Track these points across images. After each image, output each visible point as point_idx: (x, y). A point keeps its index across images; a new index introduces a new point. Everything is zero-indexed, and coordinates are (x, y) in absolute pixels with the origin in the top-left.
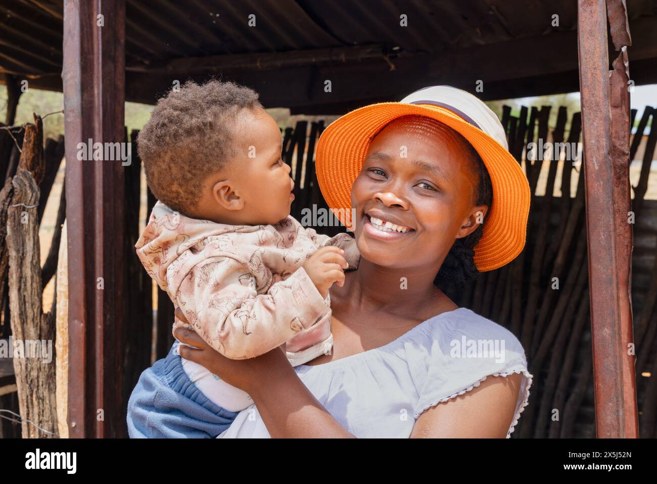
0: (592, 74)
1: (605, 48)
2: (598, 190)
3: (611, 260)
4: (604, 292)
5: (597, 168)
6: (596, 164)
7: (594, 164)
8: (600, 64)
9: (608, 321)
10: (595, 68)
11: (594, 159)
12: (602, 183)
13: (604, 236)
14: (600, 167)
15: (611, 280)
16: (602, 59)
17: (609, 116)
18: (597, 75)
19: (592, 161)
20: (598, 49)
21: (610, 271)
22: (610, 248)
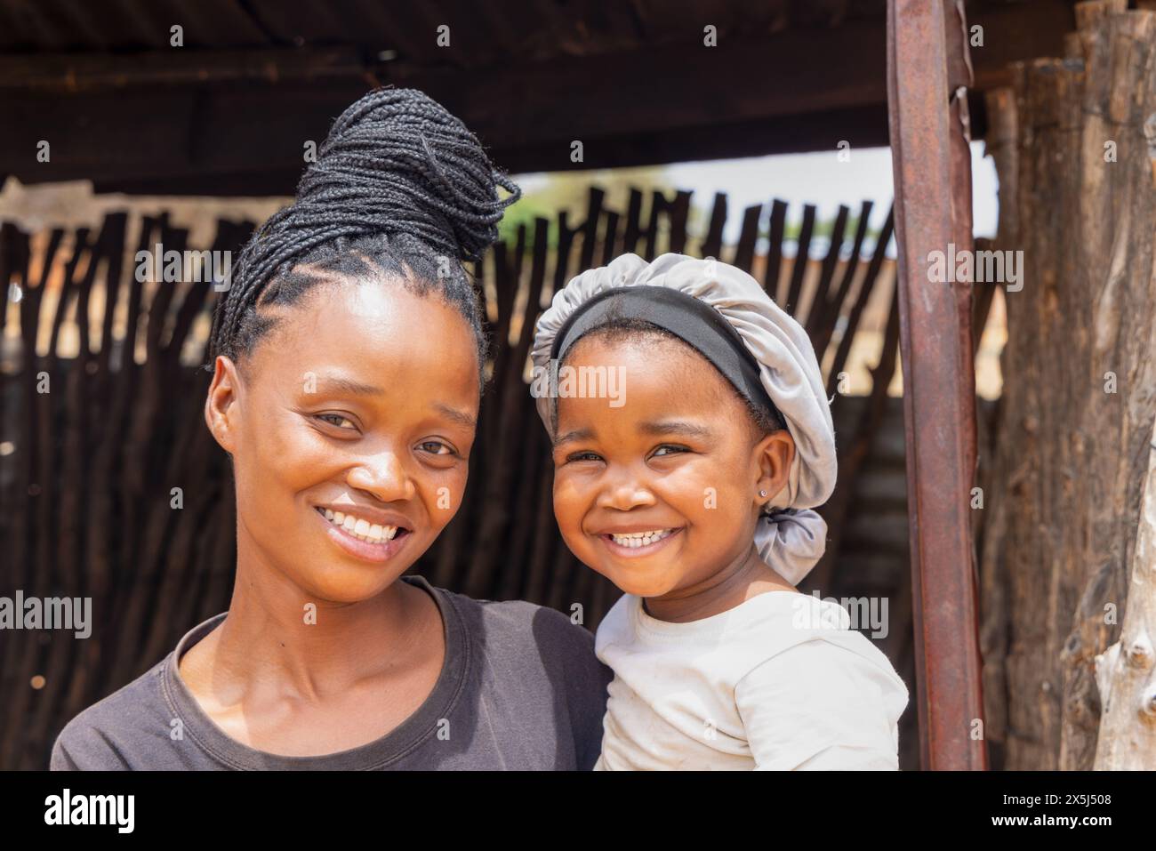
0: (921, 139)
1: (944, 93)
2: (933, 350)
3: (956, 477)
4: (943, 536)
5: (929, 309)
6: (928, 303)
7: (924, 303)
8: (936, 121)
9: (952, 588)
10: (926, 129)
11: (925, 294)
12: (939, 336)
13: (942, 432)
14: (936, 307)
15: (956, 513)
16: (939, 113)
17: (950, 216)
18: (929, 142)
19: (921, 297)
20: (931, 95)
21: (953, 496)
22: (954, 457)
